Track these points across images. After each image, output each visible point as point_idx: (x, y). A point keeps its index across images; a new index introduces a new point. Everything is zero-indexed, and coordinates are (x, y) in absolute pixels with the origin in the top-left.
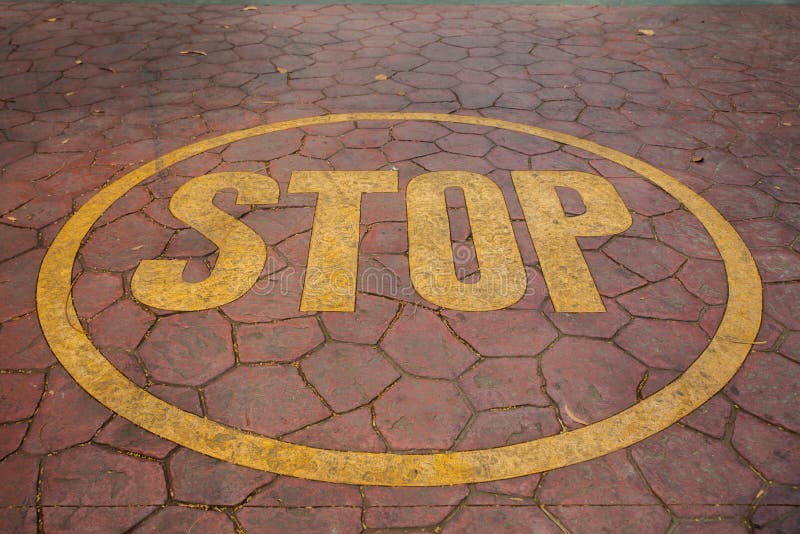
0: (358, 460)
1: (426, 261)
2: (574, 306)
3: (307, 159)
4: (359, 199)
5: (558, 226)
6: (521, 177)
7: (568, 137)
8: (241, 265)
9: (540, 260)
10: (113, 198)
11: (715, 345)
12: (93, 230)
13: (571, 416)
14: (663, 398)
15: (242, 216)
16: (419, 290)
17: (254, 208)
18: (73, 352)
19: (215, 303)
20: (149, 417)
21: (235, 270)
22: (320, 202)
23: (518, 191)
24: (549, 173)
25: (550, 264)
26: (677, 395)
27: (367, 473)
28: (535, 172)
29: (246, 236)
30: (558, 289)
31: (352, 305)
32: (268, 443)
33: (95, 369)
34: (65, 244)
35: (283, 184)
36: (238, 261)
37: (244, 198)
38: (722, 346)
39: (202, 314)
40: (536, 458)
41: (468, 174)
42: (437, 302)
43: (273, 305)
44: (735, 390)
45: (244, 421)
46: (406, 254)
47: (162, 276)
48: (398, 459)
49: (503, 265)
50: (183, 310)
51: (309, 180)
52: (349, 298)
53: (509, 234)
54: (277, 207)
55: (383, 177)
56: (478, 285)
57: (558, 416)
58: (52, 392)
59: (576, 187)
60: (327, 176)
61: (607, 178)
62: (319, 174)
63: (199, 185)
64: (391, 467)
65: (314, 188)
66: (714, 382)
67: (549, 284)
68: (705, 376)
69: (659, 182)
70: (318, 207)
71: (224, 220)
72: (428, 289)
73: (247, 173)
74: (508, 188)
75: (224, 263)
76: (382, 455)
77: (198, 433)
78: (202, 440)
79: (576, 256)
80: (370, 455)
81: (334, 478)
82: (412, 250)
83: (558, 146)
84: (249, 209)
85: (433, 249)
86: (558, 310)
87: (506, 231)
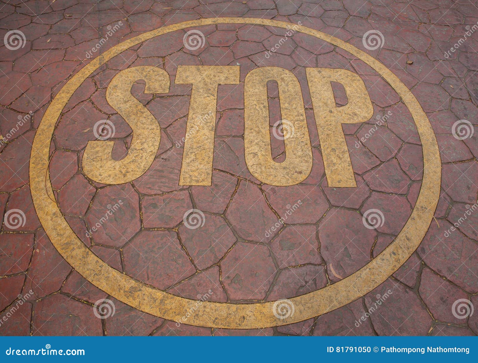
0: (211, 309)
1: (254, 143)
2: (339, 182)
3: (187, 55)
4: (216, 89)
5: (332, 114)
6: (312, 72)
7: (339, 40)
8: (145, 146)
9: (321, 143)
10: (74, 88)
11: (415, 214)
12: (62, 114)
13: (333, 272)
14: (384, 257)
15: (148, 104)
16: (249, 168)
17: (155, 96)
18: (49, 218)
19: (130, 178)
20: (92, 272)
21: (142, 149)
22: (193, 91)
23: (310, 85)
24: (327, 70)
25: (327, 146)
26: (392, 255)
27: (216, 319)
28: (320, 69)
29: (149, 120)
30: (331, 168)
31: (210, 180)
32: (159, 295)
33: (62, 232)
34: (46, 127)
35: (172, 76)
36: (144, 142)
37: (149, 89)
38: (418, 215)
39: (122, 186)
40: (312, 307)
41: (280, 69)
42: (259, 178)
43: (163, 180)
44: (423, 250)
45: (146, 277)
46: (243, 137)
47: (100, 154)
48: (234, 307)
49: (299, 147)
50: (112, 183)
51: (188, 73)
52: (208, 174)
53: (303, 120)
54: (168, 96)
55: (231, 71)
56: (284, 164)
57: (326, 271)
58: (38, 251)
59: (342, 82)
60: (198, 70)
61: (360, 75)
62: (193, 68)
63: (124, 77)
64: (230, 314)
65: (190, 80)
66: (413, 244)
67: (325, 163)
68: (408, 239)
69: (389, 80)
70: (192, 96)
71: (137, 106)
72: (255, 167)
73: (152, 67)
74: (304, 82)
75: (136, 144)
76: (224, 305)
77: (119, 285)
78: (122, 291)
79: (342, 140)
80: (218, 305)
81: (197, 323)
82: (246, 133)
83: (333, 47)
84: (151, 97)
85: (258, 133)
86: (330, 186)
87: (301, 118)
